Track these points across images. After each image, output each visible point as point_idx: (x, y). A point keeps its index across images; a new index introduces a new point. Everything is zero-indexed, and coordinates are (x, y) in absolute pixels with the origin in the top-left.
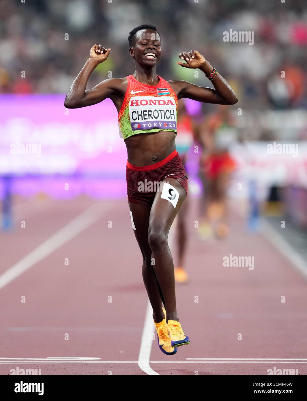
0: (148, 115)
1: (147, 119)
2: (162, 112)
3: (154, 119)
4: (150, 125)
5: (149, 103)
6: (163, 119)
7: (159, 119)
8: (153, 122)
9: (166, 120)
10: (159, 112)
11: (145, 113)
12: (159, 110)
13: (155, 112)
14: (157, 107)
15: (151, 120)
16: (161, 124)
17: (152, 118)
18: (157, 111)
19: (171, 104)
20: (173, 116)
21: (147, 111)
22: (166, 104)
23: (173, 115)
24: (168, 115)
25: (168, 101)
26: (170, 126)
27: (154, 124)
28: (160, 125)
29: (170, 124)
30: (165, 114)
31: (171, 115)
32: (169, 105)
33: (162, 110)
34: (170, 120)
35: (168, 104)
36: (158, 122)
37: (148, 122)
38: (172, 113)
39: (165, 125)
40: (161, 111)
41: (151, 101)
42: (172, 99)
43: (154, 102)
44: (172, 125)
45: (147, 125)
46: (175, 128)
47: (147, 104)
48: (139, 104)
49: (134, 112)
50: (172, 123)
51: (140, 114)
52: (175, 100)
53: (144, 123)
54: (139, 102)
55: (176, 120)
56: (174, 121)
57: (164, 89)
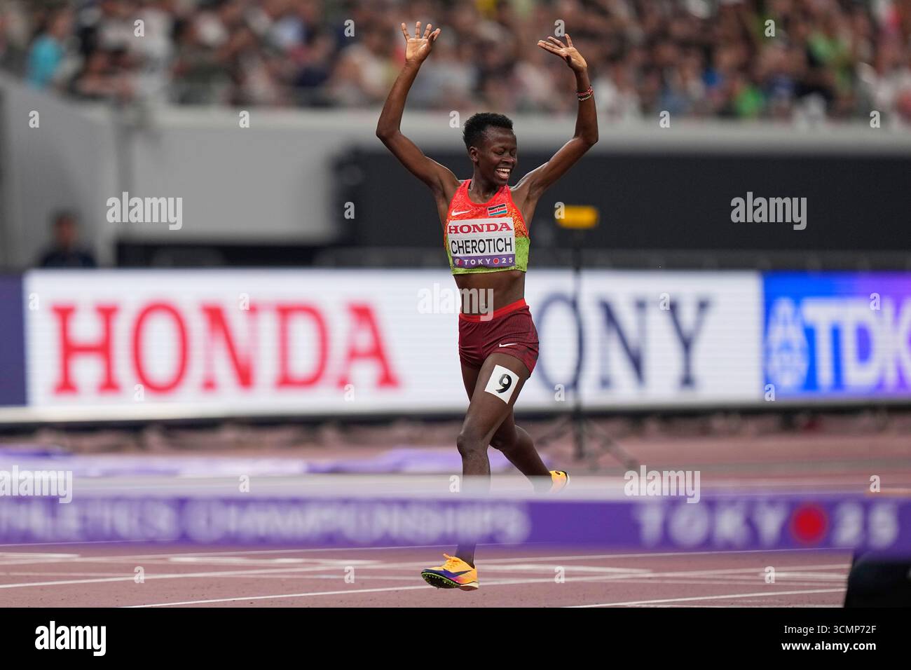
0: (471, 246)
1: (469, 252)
2: (492, 243)
3: (479, 254)
4: (473, 262)
5: (472, 230)
6: (492, 253)
7: (486, 253)
8: (476, 258)
9: (497, 253)
10: (487, 243)
11: (469, 244)
12: (487, 240)
13: (481, 243)
14: (485, 235)
15: (475, 254)
17: (476, 251)
18: (483, 242)
19: (506, 229)
20: (508, 247)
21: (471, 241)
22: (499, 229)
23: (510, 244)
24: (501, 245)
25: (501, 225)
26: (503, 262)
27: (479, 260)
28: (488, 261)
29: (503, 259)
30: (496, 246)
31: (506, 245)
32: (502, 231)
33: (491, 240)
34: (504, 253)
35: (502, 229)
36: (484, 258)
37: (471, 258)
38: (508, 242)
39: (496, 261)
40: (489, 240)
41: (475, 226)
42: (509, 221)
43: (480, 227)
44: (507, 260)
45: (469, 262)
46: (513, 264)
47: (469, 231)
48: (459, 231)
49: (453, 242)
50: (507, 257)
51: (461, 245)
52: (515, 221)
53: (466, 258)
54: (458, 228)
55: (514, 252)
56: (511, 253)
57: (500, 206)
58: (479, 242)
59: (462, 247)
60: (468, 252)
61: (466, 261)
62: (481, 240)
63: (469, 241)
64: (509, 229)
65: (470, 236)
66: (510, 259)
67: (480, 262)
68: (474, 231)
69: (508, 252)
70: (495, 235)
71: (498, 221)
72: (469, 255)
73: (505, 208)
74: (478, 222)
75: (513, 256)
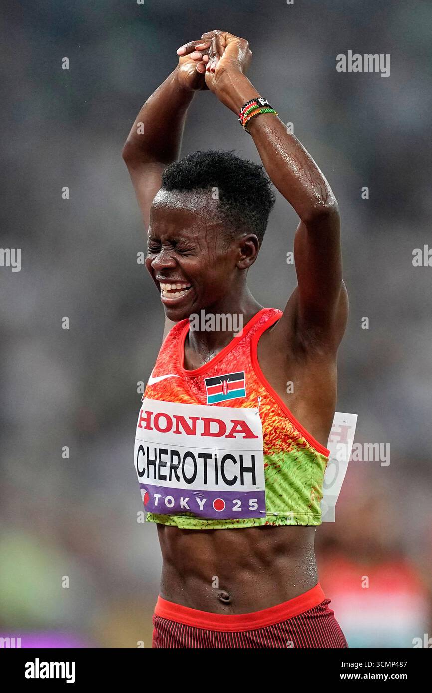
0: (168, 464)
2: (210, 462)
3: (182, 485)
4: (170, 502)
5: (174, 428)
6: (211, 486)
7: (198, 485)
8: (178, 493)
9: (223, 487)
10: (200, 461)
11: (166, 458)
12: (200, 455)
13: (189, 460)
14: (198, 443)
15: (173, 484)
16: (204, 500)
17: (178, 478)
18: (193, 458)
19: (244, 434)
20: (248, 476)
21: (169, 452)
22: (227, 433)
23: (252, 470)
24: (232, 470)
25: (233, 424)
26: (235, 509)
27: (182, 498)
28: (201, 503)
29: (235, 502)
30: (220, 469)
31: (243, 470)
32: (235, 437)
33: (209, 456)
34: (237, 487)
35: (235, 434)
36: (192, 495)
37: (166, 491)
38: (248, 464)
39: (219, 505)
40: (205, 456)
41: (180, 419)
42: (251, 416)
43: (190, 423)
44: (245, 505)
45: (161, 501)
46: (259, 514)
47: (168, 429)
48: (152, 425)
49: (141, 448)
50: (245, 497)
51: (152, 458)
52: (264, 416)
53: (158, 489)
54: (152, 417)
55: (261, 486)
56: (254, 489)
57: (232, 378)
58: (185, 457)
59: (152, 463)
60: (163, 478)
61: (157, 496)
62: (188, 454)
63: (164, 452)
64: (249, 435)
65: (170, 440)
66: (253, 502)
67: (183, 502)
68: (177, 432)
69: (248, 487)
70: (217, 447)
71: (228, 415)
72: (165, 484)
73: (241, 385)
74: (188, 410)
75: (260, 497)
